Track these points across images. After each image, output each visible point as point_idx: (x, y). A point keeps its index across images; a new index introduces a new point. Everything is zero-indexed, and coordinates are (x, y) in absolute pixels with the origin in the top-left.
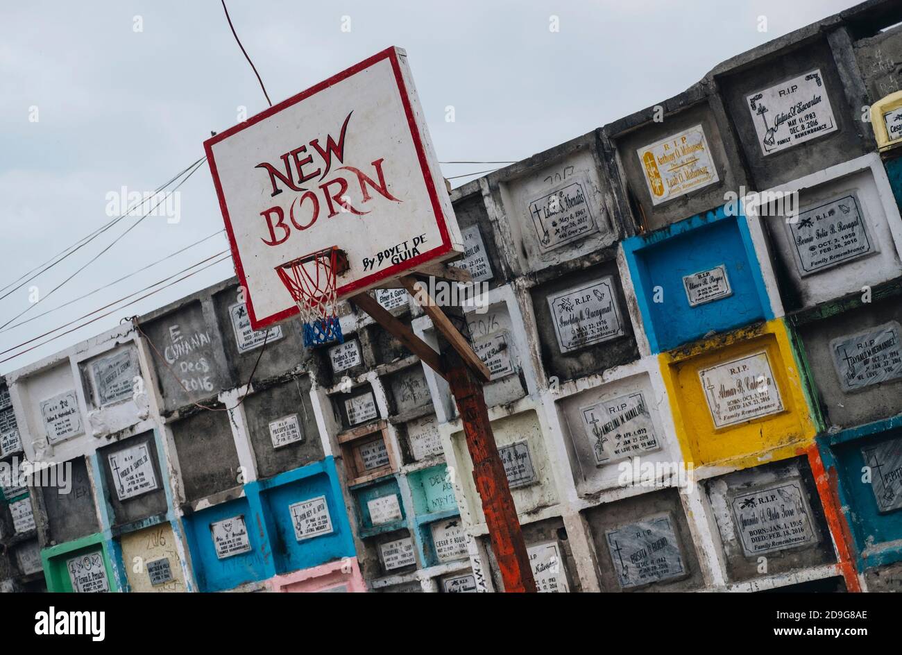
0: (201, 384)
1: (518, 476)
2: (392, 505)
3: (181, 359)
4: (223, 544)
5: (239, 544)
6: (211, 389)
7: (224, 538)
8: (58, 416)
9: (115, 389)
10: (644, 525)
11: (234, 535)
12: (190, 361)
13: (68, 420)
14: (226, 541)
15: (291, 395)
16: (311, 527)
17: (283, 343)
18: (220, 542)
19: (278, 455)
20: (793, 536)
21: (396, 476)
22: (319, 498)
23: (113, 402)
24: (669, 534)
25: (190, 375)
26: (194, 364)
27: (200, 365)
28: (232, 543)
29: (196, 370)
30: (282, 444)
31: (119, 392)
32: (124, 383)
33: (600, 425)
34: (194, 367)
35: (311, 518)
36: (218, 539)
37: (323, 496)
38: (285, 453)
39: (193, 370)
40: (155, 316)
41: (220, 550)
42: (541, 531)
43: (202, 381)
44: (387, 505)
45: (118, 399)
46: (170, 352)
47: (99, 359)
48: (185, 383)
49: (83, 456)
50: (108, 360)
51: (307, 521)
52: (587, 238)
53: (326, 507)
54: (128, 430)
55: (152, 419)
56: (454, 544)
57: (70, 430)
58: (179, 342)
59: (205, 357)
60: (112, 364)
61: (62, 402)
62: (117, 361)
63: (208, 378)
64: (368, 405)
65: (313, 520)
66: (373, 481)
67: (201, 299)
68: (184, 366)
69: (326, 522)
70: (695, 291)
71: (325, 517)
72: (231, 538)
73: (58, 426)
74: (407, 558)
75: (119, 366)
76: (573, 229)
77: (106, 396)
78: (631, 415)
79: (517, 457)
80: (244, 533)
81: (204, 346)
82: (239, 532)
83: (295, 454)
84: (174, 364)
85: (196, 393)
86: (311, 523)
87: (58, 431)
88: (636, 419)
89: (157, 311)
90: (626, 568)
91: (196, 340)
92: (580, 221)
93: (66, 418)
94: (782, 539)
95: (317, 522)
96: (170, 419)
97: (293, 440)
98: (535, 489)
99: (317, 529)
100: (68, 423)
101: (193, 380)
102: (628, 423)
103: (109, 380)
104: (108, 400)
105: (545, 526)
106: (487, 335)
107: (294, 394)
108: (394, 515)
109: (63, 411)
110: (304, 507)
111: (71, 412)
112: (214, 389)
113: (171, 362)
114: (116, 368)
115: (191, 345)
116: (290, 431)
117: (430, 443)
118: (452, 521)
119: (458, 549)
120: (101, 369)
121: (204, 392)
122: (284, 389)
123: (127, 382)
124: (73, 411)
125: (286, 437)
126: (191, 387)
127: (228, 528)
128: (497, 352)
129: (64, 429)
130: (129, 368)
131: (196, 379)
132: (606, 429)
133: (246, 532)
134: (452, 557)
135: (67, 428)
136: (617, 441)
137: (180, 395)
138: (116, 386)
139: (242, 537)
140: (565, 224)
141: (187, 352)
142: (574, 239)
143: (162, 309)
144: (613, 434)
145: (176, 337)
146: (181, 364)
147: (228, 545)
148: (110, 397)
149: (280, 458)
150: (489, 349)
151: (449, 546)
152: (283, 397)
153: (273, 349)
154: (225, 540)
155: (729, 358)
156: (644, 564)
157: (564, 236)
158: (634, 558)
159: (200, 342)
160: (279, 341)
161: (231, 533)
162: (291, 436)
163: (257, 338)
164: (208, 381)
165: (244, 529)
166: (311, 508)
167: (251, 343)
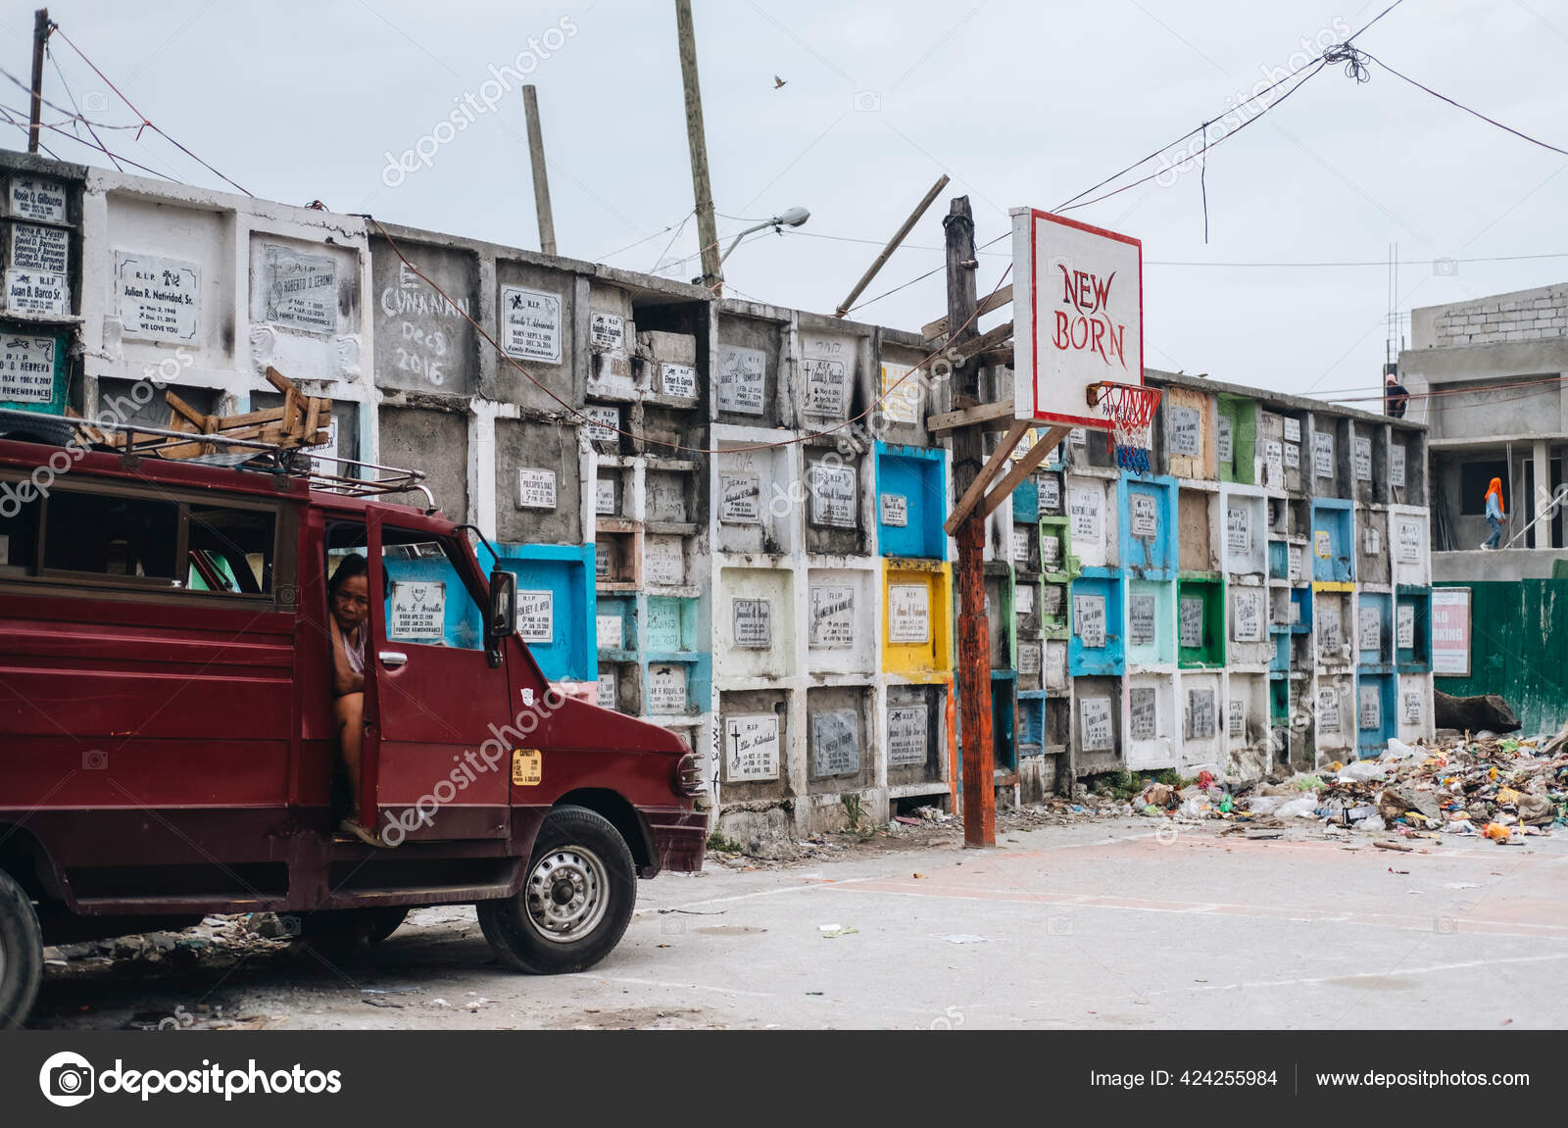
0: (427, 368)
1: (757, 636)
2: (614, 629)
3: (405, 316)
4: (405, 616)
5: (428, 623)
6: (439, 382)
7: (409, 609)
8: (151, 294)
9: (298, 306)
10: (840, 717)
11: (424, 608)
12: (420, 327)
13: (174, 312)
14: (412, 614)
15: (547, 443)
16: (527, 628)
17: (554, 371)
18: (401, 612)
19: (519, 516)
20: (915, 754)
21: (637, 595)
22: (546, 592)
23: (288, 325)
24: (853, 729)
25: (413, 347)
26: (426, 335)
27: (433, 341)
28: (419, 620)
29: (425, 346)
30: (532, 504)
31: (304, 315)
32: (316, 306)
33: (821, 607)
34: (423, 339)
35: (531, 615)
36: (399, 607)
37: (551, 592)
38: (528, 518)
39: (420, 342)
40: (406, 236)
41: (398, 625)
42: (760, 701)
43: (430, 365)
44: (609, 627)
45: (301, 326)
46: (391, 296)
47: (282, 245)
48: (402, 354)
49: (223, 391)
50: (297, 255)
51: (524, 618)
52: (834, 419)
53: (551, 607)
54: (319, 386)
55: (361, 387)
56: (663, 696)
57: (173, 330)
58: (410, 291)
59: (444, 332)
60: (302, 264)
61: (167, 274)
62: (313, 265)
63: (440, 364)
64: (606, 495)
65: (531, 620)
66: (612, 592)
67: (481, 254)
68: (408, 330)
69: (546, 627)
70: (887, 510)
71: (547, 620)
72: (418, 611)
73: (146, 312)
74: (606, 700)
75: (313, 274)
76: (828, 404)
77: (279, 310)
78: (843, 606)
79: (760, 615)
80: (440, 610)
81: (448, 318)
82: (433, 606)
83: (538, 523)
84: (393, 319)
85: (415, 378)
86: (528, 623)
87: (144, 321)
88: (845, 611)
89: (411, 230)
90: (821, 756)
91: (438, 302)
92: (834, 400)
93: (170, 305)
94: (908, 755)
95: (536, 623)
96: (390, 400)
97: (545, 504)
98: (763, 654)
99: (535, 633)
100: (170, 315)
101: (415, 357)
102: (839, 613)
103: (292, 287)
104: (281, 319)
105: (766, 696)
106: (742, 472)
107: (552, 444)
108: (614, 642)
109: (163, 289)
110: (525, 598)
111: (184, 300)
112: (442, 385)
113: (391, 313)
114: (308, 275)
115: (429, 306)
116: (545, 491)
117: (658, 567)
118: (666, 667)
119: (666, 702)
120: (280, 261)
121: (427, 381)
122: (541, 432)
123: (321, 306)
124: (189, 301)
125: (539, 497)
126: (409, 365)
127: (419, 596)
128: (750, 495)
129: (160, 324)
130: (329, 287)
131: (421, 358)
132: (824, 614)
133: (443, 609)
134: (657, 710)
135: (166, 324)
136: (827, 628)
137: (390, 368)
138: (301, 303)
139: (435, 614)
140: (823, 396)
141: (420, 312)
142: (826, 415)
143: (419, 232)
144: (826, 619)
145: (408, 281)
146: (405, 324)
147: (412, 620)
148: (286, 316)
149: (519, 521)
150: (743, 488)
151: (657, 695)
152: (538, 441)
153: (542, 372)
154: (409, 611)
155: (909, 582)
156: (834, 755)
157: (819, 406)
158: (828, 748)
159: (444, 309)
160: (552, 366)
161: (421, 604)
162: (545, 499)
163: (529, 347)
164: (439, 369)
165: (442, 605)
166: (533, 603)
167: (521, 350)
